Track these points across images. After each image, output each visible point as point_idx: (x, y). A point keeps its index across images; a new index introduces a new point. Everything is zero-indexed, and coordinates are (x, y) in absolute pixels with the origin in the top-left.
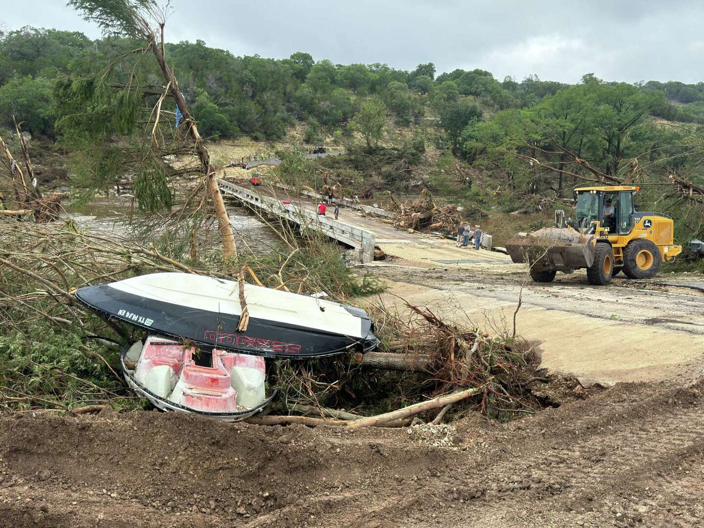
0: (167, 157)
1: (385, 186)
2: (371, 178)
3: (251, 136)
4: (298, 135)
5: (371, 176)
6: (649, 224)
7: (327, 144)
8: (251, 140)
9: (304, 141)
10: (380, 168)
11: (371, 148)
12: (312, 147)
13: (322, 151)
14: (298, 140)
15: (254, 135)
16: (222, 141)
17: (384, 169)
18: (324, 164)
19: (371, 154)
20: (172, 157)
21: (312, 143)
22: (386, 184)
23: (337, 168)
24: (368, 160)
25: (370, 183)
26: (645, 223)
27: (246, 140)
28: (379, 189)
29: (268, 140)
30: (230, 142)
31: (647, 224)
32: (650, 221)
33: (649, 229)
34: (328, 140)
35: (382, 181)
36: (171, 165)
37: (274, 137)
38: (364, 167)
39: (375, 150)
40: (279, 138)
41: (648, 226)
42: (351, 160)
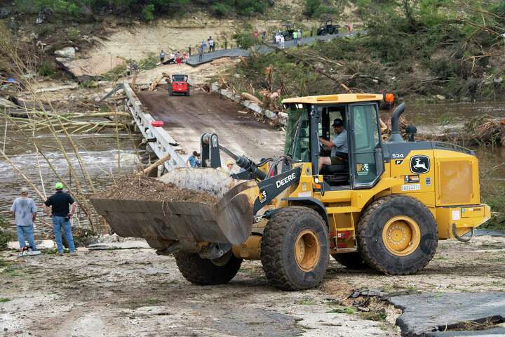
0: (62, 52)
1: (435, 87)
2: (411, 75)
3: (210, 11)
4: (294, 5)
5: (410, 70)
6: (423, 166)
7: (345, 18)
8: (210, 18)
9: (304, 14)
10: (426, 56)
11: (413, 21)
12: (317, 24)
13: (331, 30)
14: (293, 14)
15: (215, 8)
16: (160, 22)
17: (435, 57)
18: (326, 53)
19: (413, 31)
20: (70, 51)
21: (318, 16)
22: (438, 84)
23: (349, 59)
24: (405, 43)
25: (409, 82)
26: (414, 162)
27: (200, 18)
28: (424, 93)
29: (240, 16)
30: (174, 23)
31: (418, 165)
32: (424, 160)
33: (423, 176)
34: (347, 11)
35: (429, 79)
36: (66, 65)
37: (251, 10)
38: (397, 54)
39: (420, 25)
40: (259, 12)
41: (421, 170)
42: (375, 44)
